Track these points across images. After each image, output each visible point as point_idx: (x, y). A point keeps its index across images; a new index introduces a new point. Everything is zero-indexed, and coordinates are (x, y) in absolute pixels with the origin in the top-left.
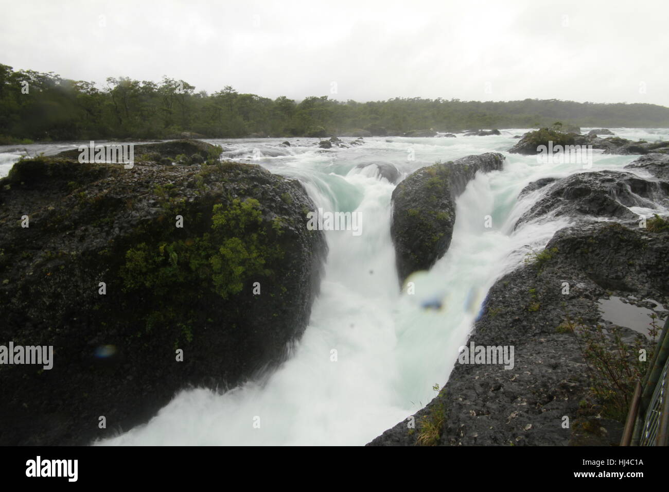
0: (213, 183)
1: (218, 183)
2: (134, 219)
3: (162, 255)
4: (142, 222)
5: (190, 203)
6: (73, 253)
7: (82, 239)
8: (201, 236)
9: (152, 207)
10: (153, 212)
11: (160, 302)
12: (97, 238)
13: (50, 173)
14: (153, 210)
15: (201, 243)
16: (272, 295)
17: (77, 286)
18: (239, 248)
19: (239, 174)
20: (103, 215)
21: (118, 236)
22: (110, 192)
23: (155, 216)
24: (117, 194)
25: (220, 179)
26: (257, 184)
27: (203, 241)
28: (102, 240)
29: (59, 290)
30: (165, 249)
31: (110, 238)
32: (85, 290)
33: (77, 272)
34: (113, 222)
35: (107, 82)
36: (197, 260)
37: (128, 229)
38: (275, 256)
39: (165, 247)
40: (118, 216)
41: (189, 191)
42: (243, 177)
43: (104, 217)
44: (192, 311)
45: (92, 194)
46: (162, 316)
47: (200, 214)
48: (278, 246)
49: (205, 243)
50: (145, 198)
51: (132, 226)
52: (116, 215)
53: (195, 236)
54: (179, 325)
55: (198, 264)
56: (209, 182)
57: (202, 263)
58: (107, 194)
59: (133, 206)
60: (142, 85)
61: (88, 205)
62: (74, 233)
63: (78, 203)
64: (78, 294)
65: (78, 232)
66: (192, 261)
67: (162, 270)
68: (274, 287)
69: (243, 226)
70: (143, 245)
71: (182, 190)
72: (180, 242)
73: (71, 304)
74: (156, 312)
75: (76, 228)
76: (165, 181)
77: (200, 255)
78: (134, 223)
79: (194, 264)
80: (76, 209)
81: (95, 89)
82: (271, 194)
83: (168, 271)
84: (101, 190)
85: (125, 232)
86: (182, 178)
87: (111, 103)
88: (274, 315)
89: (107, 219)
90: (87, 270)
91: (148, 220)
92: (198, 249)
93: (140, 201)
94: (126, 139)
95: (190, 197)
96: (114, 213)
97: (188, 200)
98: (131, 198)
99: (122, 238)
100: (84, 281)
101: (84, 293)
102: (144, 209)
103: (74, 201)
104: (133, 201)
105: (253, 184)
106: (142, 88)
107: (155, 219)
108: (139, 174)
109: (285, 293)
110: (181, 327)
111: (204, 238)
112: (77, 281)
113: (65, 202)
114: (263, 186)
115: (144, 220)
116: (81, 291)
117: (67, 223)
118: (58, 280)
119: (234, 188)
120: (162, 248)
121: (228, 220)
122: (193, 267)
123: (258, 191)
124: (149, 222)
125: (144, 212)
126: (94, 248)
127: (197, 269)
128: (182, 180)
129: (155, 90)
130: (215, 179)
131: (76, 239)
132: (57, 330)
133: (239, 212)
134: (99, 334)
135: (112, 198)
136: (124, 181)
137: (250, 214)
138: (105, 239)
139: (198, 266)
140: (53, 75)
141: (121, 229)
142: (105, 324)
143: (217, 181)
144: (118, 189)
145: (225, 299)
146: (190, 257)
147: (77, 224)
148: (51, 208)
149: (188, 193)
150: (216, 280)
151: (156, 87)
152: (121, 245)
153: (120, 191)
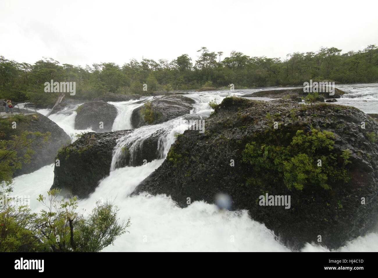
0: (305, 116)
1: (309, 117)
2: (255, 129)
3: (261, 150)
4: (257, 131)
5: (284, 126)
6: (228, 138)
7: (234, 133)
8: (286, 147)
9: (264, 125)
10: (264, 127)
11: (256, 174)
12: (238, 134)
13: (233, 103)
14: (264, 126)
15: (284, 151)
16: (328, 205)
17: (226, 152)
18: (305, 162)
19: (329, 112)
20: (244, 124)
21: (246, 135)
22: (250, 114)
23: (264, 130)
24: (252, 115)
25: (311, 114)
26: (343, 121)
27: (285, 150)
28: (240, 135)
29: (220, 151)
30: (264, 148)
31: (243, 135)
32: (228, 155)
33: (227, 146)
34: (246, 129)
35: (286, 57)
36: (279, 159)
37: (251, 133)
38: (340, 177)
39: (265, 147)
40: (250, 126)
41: (287, 119)
42: (332, 114)
43: (244, 125)
44: (270, 187)
45: (243, 114)
46: (254, 181)
47: (288, 133)
48: (345, 171)
49: (287, 152)
50: (264, 119)
51: (253, 132)
52: (249, 125)
53: (283, 146)
54: (261, 190)
55: (279, 162)
56: (302, 115)
57: (282, 162)
58: (248, 115)
59: (257, 122)
60: (305, 55)
61: (240, 119)
62: (232, 130)
63: (237, 118)
64: (225, 156)
65: (233, 130)
66: (276, 159)
67: (259, 158)
68: (332, 200)
69: (315, 149)
70: (254, 143)
71: (283, 118)
72: (273, 147)
73: (222, 159)
74: (253, 178)
75: (233, 128)
76: (277, 112)
77: (281, 158)
78: (254, 131)
79: (277, 161)
80: (236, 120)
81: (280, 61)
82: (353, 130)
83: (261, 160)
84: (247, 113)
85: (249, 135)
86: (287, 111)
87: (285, 67)
88: (325, 219)
89: (244, 127)
90: (231, 147)
91: (260, 131)
92: (281, 154)
93: (261, 121)
94: (286, 86)
95: (286, 123)
96: (249, 124)
97: (284, 124)
98: (257, 118)
99: (247, 137)
100: (229, 151)
101: (228, 156)
102: (260, 125)
103: (236, 116)
104: (258, 120)
105: (339, 121)
106: (305, 57)
107: (263, 131)
108: (267, 107)
109: (340, 209)
110: (262, 192)
111: (288, 148)
112: (226, 150)
113: (233, 116)
114: (348, 123)
115: (259, 130)
116: (227, 155)
117: (231, 125)
118: (220, 148)
119: (319, 122)
120: (262, 147)
121: (304, 142)
122: (275, 163)
123: (341, 127)
124: (260, 132)
125: (260, 127)
126: (235, 138)
127: (277, 165)
128: (287, 112)
129: (312, 56)
130: (308, 114)
131: (232, 133)
132: (216, 167)
133: (314, 138)
134: (228, 176)
135: (250, 117)
136: (258, 109)
137: (323, 141)
138: (241, 136)
139: (278, 163)
140: (264, 57)
141: (248, 132)
142: (231, 173)
143: (309, 115)
144: (254, 113)
145: (288, 189)
146: (276, 156)
147: (234, 126)
148: (228, 118)
149: (286, 120)
150: (286, 175)
151: (314, 54)
152: (246, 140)
153: (254, 114)
